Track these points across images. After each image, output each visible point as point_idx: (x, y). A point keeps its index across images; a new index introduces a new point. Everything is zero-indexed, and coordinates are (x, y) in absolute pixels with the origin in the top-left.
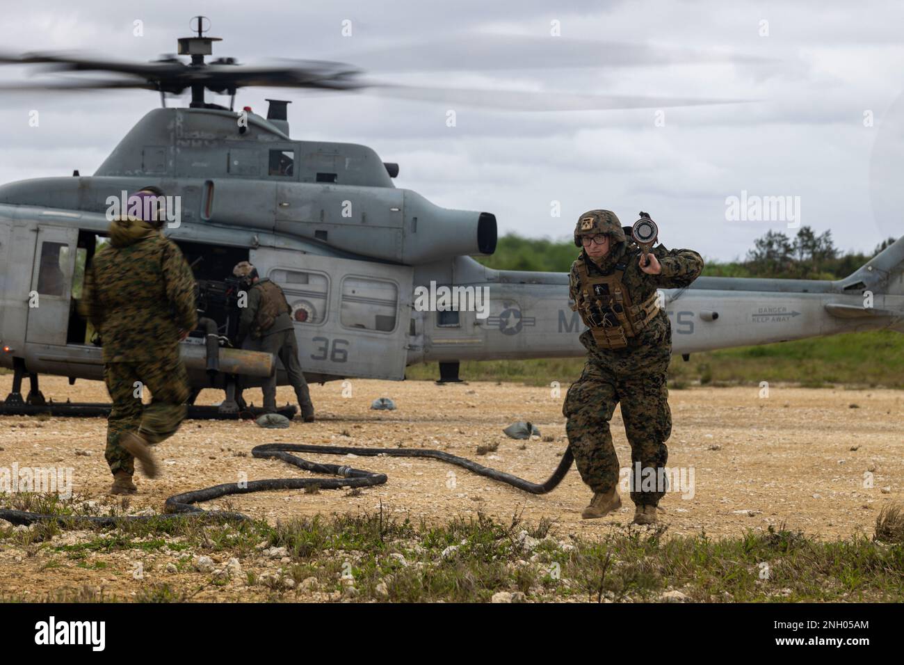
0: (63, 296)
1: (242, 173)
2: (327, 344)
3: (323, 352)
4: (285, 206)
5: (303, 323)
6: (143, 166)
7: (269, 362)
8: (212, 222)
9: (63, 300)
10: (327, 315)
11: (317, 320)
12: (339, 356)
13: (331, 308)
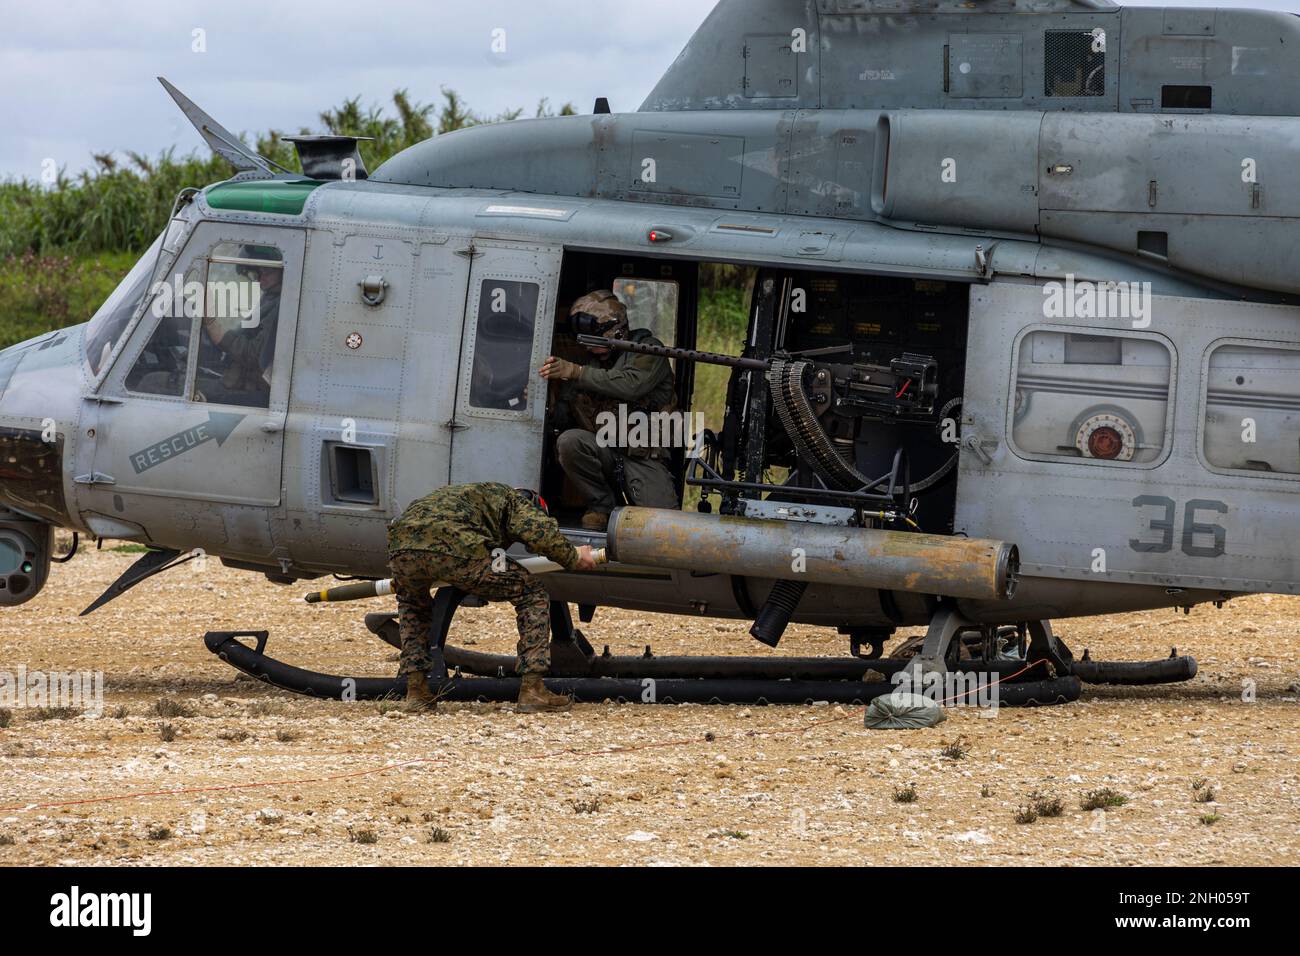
0: (528, 410)
1: (978, 96)
2: (1170, 512)
3: (1162, 533)
4: (1062, 173)
5: (1108, 462)
6: (745, 83)
7: (989, 564)
8: (893, 220)
9: (529, 421)
10: (1167, 442)
11: (1145, 455)
12: (1203, 541)
13: (1179, 425)
